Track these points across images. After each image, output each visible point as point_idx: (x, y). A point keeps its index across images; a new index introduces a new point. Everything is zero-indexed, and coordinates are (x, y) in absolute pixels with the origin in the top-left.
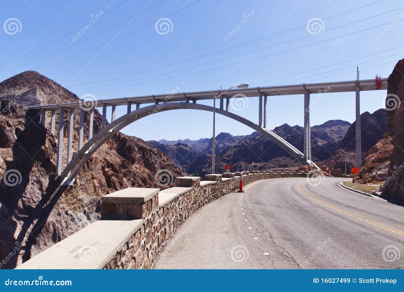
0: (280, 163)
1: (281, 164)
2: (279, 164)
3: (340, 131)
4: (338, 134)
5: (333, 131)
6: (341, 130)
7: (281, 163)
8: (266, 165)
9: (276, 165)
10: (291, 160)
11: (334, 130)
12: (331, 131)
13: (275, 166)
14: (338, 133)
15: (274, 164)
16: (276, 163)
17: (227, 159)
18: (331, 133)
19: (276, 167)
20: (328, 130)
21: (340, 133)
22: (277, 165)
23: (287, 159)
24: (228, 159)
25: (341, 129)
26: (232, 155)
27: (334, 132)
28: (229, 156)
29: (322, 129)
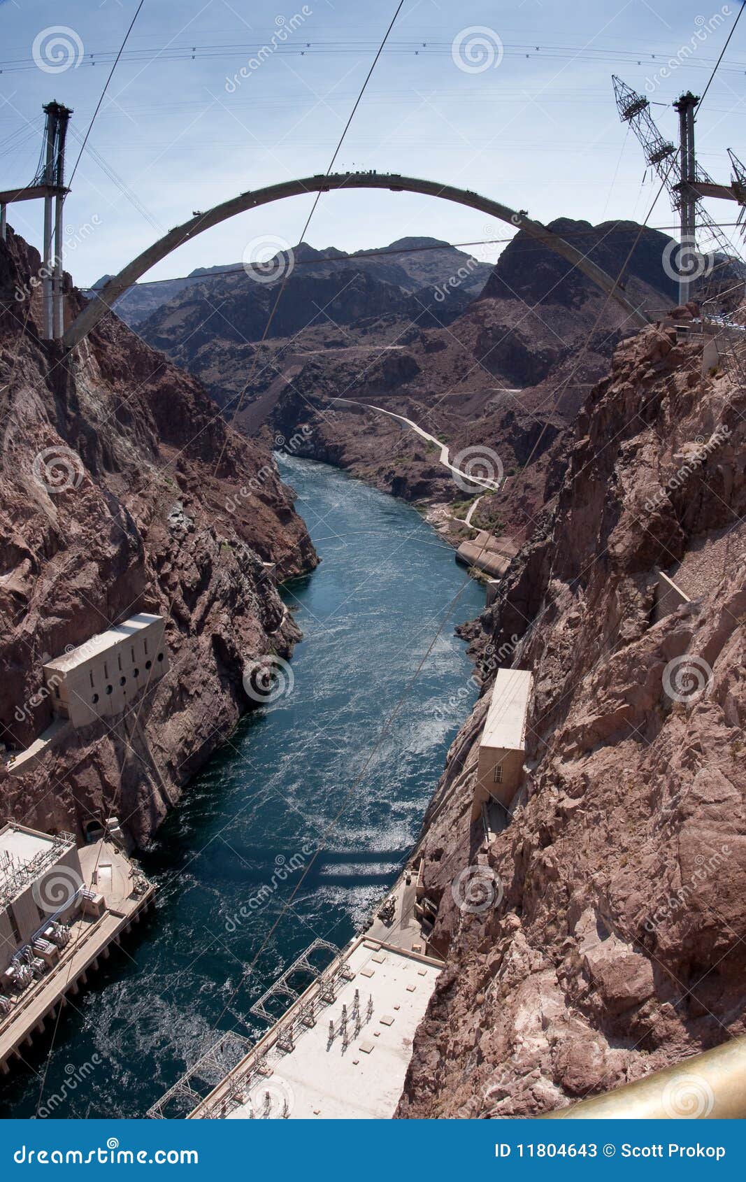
0: (325, 338)
1: (328, 340)
2: (324, 340)
3: (431, 265)
4: (427, 272)
5: (415, 264)
6: (434, 263)
7: (328, 337)
10: (351, 329)
11: (417, 260)
12: (411, 264)
14: (427, 269)
15: (311, 340)
16: (315, 337)
17: (170, 338)
18: (411, 269)
20: (402, 260)
21: (431, 270)
22: (321, 343)
24: (172, 337)
25: (433, 261)
26: (181, 327)
27: (418, 266)
28: (172, 331)
29: (389, 257)
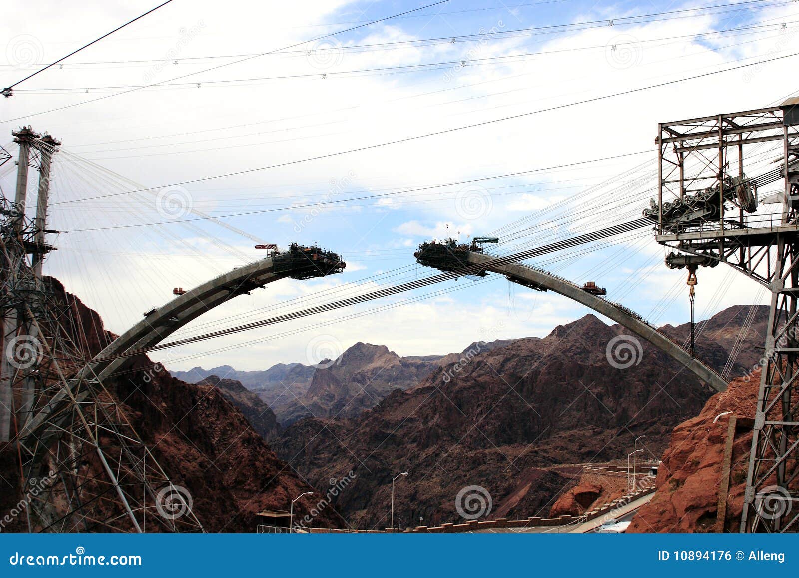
2: (580, 448)
8: (536, 452)
9: (569, 453)
13: (567, 456)
19: (568, 459)
22: (573, 452)
23: (605, 433)
